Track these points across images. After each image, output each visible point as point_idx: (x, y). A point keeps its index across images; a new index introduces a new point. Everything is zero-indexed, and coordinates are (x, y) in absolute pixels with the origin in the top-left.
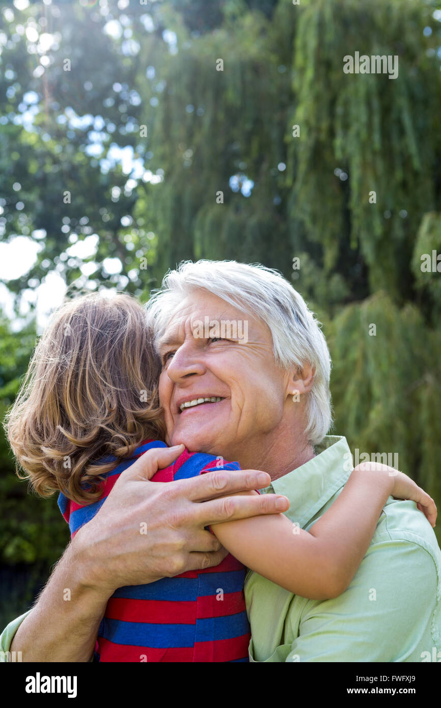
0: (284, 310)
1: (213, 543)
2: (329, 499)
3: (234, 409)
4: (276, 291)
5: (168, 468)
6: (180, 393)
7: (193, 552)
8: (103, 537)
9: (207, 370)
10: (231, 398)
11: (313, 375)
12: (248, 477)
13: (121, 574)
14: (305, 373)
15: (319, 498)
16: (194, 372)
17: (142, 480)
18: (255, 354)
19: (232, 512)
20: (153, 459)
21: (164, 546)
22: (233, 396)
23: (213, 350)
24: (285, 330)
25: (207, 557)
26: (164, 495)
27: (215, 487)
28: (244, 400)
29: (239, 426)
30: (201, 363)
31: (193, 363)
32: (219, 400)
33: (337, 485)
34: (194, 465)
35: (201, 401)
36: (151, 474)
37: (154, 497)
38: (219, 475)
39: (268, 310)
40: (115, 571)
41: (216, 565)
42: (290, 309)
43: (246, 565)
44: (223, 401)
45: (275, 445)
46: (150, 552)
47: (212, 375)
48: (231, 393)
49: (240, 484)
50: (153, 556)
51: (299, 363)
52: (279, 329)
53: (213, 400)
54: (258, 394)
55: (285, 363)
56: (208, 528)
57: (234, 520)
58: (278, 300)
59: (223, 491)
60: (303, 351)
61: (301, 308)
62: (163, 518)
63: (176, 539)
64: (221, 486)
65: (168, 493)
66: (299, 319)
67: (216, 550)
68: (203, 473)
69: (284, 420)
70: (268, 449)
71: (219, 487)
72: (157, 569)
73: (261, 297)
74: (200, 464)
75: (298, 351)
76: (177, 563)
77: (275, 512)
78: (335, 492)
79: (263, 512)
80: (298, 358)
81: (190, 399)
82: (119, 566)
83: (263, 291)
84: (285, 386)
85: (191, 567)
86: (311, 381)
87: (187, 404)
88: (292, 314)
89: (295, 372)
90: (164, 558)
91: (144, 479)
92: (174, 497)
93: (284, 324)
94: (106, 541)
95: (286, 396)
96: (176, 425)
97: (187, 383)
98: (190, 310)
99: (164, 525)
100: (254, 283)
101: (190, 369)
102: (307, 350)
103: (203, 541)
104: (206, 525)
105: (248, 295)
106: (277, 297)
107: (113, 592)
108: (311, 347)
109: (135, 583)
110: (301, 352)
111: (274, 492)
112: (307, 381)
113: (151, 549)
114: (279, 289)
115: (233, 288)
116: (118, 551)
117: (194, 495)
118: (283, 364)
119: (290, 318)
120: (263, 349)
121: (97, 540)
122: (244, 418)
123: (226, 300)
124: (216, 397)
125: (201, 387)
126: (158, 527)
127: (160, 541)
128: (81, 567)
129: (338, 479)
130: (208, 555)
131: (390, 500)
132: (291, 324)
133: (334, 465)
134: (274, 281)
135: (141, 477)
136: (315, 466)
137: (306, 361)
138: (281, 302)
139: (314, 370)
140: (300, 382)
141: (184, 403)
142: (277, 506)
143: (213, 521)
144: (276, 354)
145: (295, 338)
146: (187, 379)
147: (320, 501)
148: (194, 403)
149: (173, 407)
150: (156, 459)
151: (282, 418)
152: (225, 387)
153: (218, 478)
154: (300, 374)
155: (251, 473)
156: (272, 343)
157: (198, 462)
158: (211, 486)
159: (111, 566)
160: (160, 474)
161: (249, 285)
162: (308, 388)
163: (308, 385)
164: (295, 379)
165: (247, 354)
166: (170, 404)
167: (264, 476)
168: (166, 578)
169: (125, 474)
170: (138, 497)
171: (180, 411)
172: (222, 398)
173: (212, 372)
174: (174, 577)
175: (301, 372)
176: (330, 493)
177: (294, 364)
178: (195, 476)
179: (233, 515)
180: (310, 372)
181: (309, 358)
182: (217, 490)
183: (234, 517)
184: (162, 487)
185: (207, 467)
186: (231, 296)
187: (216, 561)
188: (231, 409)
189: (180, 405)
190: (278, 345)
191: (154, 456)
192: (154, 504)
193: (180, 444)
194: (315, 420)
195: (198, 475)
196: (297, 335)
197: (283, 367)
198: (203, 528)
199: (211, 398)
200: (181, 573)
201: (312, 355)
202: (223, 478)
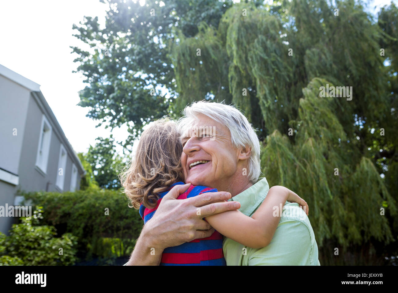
0: (236, 122)
1: (207, 226)
2: (259, 204)
3: (213, 166)
4: (233, 114)
5: (184, 193)
6: (190, 159)
7: (197, 230)
8: (156, 225)
9: (201, 149)
10: (212, 161)
11: (250, 151)
12: (221, 195)
13: (166, 242)
14: (247, 150)
15: (254, 204)
16: (195, 150)
17: (173, 199)
18: (222, 141)
19: (214, 211)
20: (177, 189)
21: (184, 227)
22: (213, 160)
23: (203, 140)
24: (237, 130)
25: (205, 233)
26: (182, 205)
27: (206, 199)
28: (217, 161)
29: (216, 173)
30: (198, 146)
31: (194, 146)
32: (206, 162)
33: (263, 198)
34: (196, 191)
35: (198, 162)
36: (177, 196)
37: (179, 206)
38: (208, 194)
39: (229, 122)
40: (163, 240)
41: (210, 236)
42: (239, 121)
43: (223, 235)
44: (209, 162)
45: (234, 182)
46: (178, 230)
47: (203, 151)
48: (212, 158)
49: (217, 198)
50: (180, 233)
51: (244, 145)
52: (234, 130)
53: (204, 162)
54: (224, 158)
55: (237, 145)
56: (204, 219)
57: (216, 214)
58: (233, 117)
59: (210, 201)
60: (245, 140)
61: (245, 122)
62: (183, 215)
63: (189, 224)
64: (208, 199)
65: (184, 204)
66: (243, 126)
67: (209, 229)
68: (200, 194)
69: (237, 172)
70: (231, 184)
71: (208, 200)
72: (182, 238)
73: (226, 116)
74: (199, 191)
75: (243, 141)
76: (191, 235)
77: (234, 209)
78: (261, 201)
79: (228, 209)
80: (243, 143)
81: (193, 162)
82: (164, 238)
83: (227, 113)
84: (237, 155)
85: (197, 237)
86: (249, 153)
87: (192, 164)
88: (240, 123)
89: (242, 149)
90: (184, 233)
91: (174, 199)
92: (187, 205)
93: (236, 128)
94: (158, 227)
95: (238, 161)
96: (188, 174)
97: (192, 155)
98: (194, 123)
99: (183, 218)
100: (222, 110)
101: (193, 148)
102: (247, 140)
103: (202, 225)
104: (203, 217)
105: (219, 115)
106: (233, 116)
107: (163, 250)
108: (249, 138)
109: (172, 246)
110: (244, 141)
111: (233, 201)
112: (247, 154)
113: (179, 229)
114: (234, 113)
115: (212, 112)
116: (164, 231)
117: (196, 204)
118: (236, 146)
119: (239, 126)
120: (226, 139)
121: (154, 227)
122: (217, 169)
123: (210, 116)
124: (205, 161)
125: (198, 156)
126: (181, 219)
127: (183, 225)
128: (148, 239)
129: (263, 195)
130: (205, 231)
131: (287, 202)
132: (239, 128)
133: (261, 189)
134: (232, 110)
135: (172, 198)
136: (252, 190)
137: (247, 144)
138: (235, 118)
139: (251, 149)
140: (244, 154)
141: (191, 164)
142: (235, 207)
143: (206, 215)
144: (232, 141)
145: (241, 134)
146: (192, 153)
147: (255, 205)
148: (195, 164)
149: (187, 166)
150: (178, 190)
151: (236, 170)
152: (209, 156)
153: (207, 196)
154: (244, 150)
155: (222, 193)
156: (231, 136)
157: (198, 190)
158: (204, 199)
159: (161, 238)
160: (181, 196)
161: (220, 111)
162: (248, 157)
163: (248, 155)
164: (242, 153)
165: (218, 141)
166: (186, 165)
167: (228, 194)
168: (187, 243)
169: (165, 197)
170: (171, 207)
171: (190, 168)
172: (208, 161)
173: (203, 149)
174: (190, 242)
175: (245, 150)
176: (259, 202)
177: (241, 146)
178: (196, 195)
179: (214, 212)
180: (249, 149)
181: (248, 142)
182: (207, 201)
183: (215, 213)
184: (182, 201)
185: (202, 191)
186: (212, 115)
187: (209, 234)
188: (212, 166)
189: (189, 165)
190: (233, 137)
191: (177, 188)
192: (179, 209)
193: (189, 183)
194: (252, 171)
195: (198, 195)
196: (242, 133)
197: (236, 147)
198: (202, 219)
199: (203, 161)
200: (193, 240)
201: (250, 142)
202: (209, 196)
